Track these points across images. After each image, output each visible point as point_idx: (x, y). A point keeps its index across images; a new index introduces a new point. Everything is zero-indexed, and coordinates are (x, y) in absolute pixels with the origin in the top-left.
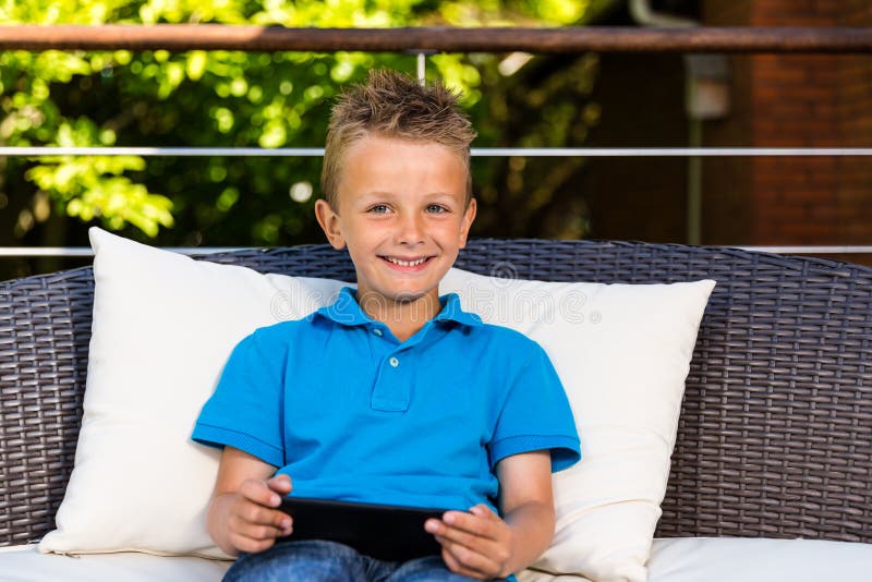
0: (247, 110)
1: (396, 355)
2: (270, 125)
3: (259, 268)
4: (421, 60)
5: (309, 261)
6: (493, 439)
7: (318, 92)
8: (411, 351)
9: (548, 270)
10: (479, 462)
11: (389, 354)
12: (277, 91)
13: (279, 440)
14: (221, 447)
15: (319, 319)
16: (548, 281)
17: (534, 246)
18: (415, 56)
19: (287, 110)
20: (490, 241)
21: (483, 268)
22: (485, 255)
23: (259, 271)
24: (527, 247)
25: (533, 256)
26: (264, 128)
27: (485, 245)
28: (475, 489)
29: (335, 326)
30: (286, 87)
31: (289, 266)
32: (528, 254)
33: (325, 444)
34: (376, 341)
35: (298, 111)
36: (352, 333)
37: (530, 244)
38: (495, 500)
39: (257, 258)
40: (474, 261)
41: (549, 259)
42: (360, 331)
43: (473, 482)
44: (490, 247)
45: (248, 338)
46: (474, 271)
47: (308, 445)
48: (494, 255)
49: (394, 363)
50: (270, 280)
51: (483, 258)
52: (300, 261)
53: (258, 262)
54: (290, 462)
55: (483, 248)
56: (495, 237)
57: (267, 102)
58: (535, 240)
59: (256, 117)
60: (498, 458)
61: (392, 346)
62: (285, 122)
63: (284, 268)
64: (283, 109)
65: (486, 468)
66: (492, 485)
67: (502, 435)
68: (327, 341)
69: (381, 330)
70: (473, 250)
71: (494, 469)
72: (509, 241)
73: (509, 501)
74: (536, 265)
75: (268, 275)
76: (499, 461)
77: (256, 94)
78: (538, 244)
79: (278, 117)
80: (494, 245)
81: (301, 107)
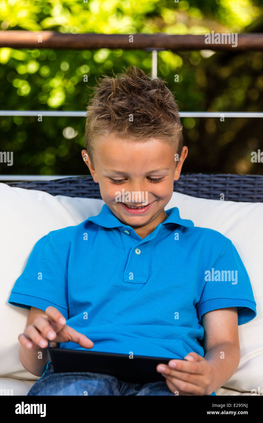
0: (39, 82)
1: (138, 247)
2: (54, 91)
3: (51, 192)
4: (155, 54)
5: (83, 187)
6: (200, 301)
7: (85, 69)
8: (148, 244)
9: (238, 194)
10: (192, 317)
11: (135, 246)
12: (59, 69)
13: (65, 303)
14: (29, 308)
15: (89, 225)
16: (238, 201)
17: (228, 179)
18: (150, 52)
19: (65, 81)
20: (200, 175)
21: (195, 193)
22: (197, 184)
23: (51, 194)
24: (224, 179)
25: (228, 185)
26: (51, 94)
27: (197, 178)
28: (190, 335)
29: (99, 228)
30: (65, 66)
31: (70, 190)
32: (225, 184)
33: (94, 305)
34: (126, 238)
35: (73, 82)
36: (110, 233)
37: (226, 177)
38: (202, 341)
39: (50, 185)
40: (189, 188)
41: (238, 187)
42: (115, 231)
43: (188, 330)
44: (200, 179)
45: (45, 237)
46: (190, 195)
47: (84, 305)
48: (202, 184)
49: (138, 252)
50: (59, 200)
51: (196, 186)
52: (77, 187)
53: (51, 187)
54: (72, 316)
55: (196, 180)
56: (204, 172)
57: (52, 76)
58: (229, 175)
59: (45, 86)
60: (203, 313)
61: (136, 241)
62: (65, 89)
63: (68, 192)
64: (63, 80)
65: (197, 321)
66: (201, 331)
67: (206, 297)
68: (95, 238)
69: (129, 231)
70: (189, 181)
71: (202, 321)
72: (212, 175)
73: (211, 342)
74: (230, 191)
75: (57, 197)
76: (204, 315)
77: (45, 71)
78: (231, 177)
79: (60, 86)
80: (202, 178)
81: (75, 79)
